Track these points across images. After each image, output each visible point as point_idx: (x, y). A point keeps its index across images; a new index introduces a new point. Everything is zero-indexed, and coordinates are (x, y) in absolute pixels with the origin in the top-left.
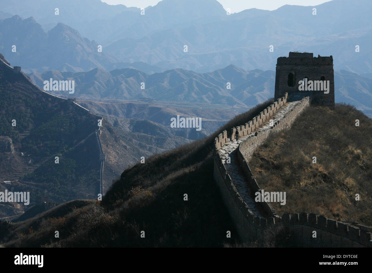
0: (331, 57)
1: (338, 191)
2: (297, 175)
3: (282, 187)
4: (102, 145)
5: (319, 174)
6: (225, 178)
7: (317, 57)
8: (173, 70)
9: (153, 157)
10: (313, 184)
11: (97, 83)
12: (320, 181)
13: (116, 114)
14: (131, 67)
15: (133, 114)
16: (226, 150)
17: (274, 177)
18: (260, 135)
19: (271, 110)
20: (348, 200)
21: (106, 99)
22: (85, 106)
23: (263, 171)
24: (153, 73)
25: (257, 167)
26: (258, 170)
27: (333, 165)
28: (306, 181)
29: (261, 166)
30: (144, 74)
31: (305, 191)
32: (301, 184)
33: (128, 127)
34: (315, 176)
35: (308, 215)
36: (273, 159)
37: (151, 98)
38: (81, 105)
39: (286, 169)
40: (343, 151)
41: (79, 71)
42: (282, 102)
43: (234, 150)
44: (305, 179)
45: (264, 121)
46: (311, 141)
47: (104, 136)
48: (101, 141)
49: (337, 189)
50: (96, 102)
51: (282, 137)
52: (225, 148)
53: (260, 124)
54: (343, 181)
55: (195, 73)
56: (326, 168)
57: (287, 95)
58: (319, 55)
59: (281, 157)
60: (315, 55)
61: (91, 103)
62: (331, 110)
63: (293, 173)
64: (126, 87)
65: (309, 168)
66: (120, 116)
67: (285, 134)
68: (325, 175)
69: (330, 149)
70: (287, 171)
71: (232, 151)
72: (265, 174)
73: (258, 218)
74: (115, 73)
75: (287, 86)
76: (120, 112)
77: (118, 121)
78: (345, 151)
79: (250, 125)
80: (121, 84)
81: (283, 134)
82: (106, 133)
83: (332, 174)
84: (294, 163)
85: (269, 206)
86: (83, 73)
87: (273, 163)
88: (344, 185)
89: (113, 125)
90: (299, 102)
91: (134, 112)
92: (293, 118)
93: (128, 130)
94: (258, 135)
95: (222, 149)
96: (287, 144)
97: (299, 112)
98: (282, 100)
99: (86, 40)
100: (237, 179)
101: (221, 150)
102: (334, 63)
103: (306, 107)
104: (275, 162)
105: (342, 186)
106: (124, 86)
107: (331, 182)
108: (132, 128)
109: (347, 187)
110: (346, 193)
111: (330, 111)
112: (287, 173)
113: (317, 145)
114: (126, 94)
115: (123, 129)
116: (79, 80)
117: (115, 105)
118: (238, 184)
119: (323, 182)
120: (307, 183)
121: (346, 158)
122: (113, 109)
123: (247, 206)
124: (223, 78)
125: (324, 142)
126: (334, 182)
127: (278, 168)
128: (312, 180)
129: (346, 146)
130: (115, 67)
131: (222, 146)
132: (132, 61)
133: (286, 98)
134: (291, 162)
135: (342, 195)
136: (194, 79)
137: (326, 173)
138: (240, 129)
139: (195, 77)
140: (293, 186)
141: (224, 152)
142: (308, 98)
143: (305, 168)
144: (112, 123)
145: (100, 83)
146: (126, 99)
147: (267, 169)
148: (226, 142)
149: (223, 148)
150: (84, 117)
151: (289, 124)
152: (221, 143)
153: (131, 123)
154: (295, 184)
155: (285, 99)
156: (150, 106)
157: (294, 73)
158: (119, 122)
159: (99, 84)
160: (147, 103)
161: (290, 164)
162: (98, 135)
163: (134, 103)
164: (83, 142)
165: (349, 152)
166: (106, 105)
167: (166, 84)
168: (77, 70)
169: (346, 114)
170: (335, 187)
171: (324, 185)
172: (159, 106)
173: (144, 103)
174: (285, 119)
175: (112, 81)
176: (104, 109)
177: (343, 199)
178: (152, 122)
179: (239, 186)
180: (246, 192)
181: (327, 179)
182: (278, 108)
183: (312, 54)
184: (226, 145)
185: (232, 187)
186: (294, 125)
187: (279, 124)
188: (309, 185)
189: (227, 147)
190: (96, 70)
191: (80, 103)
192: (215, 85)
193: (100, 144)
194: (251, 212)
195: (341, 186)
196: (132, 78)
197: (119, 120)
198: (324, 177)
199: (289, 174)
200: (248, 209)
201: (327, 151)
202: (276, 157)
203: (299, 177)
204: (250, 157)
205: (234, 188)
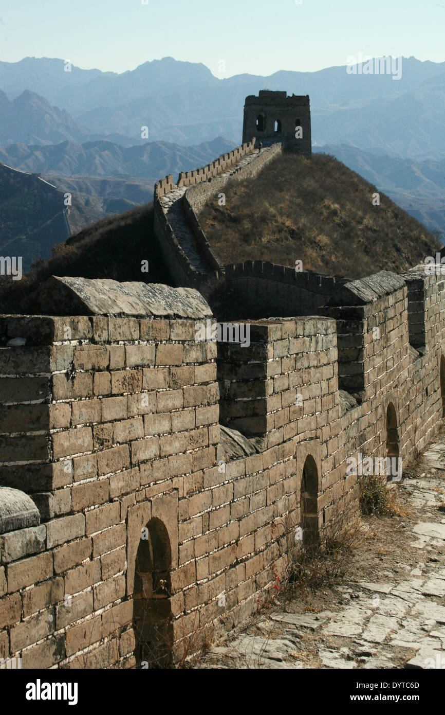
0: (308, 96)
1: (307, 249)
2: (259, 230)
3: (239, 243)
4: (70, 226)
5: (285, 229)
6: (166, 229)
7: (291, 95)
8: (154, 142)
9: (102, 221)
10: (277, 240)
11: (67, 157)
12: (287, 237)
13: (88, 192)
14: (107, 140)
15: (107, 192)
16: (170, 198)
17: (230, 231)
18: (215, 181)
19: (234, 155)
20: (319, 260)
21: (77, 175)
22: (53, 183)
23: (216, 223)
24: (131, 146)
25: (209, 219)
26: (210, 222)
27: (303, 221)
28: (269, 237)
29: (214, 219)
30: (121, 148)
31: (267, 248)
32: (263, 240)
33: (102, 207)
34: (280, 231)
35: (253, 263)
36: (230, 210)
37: (128, 174)
38: (49, 181)
39: (245, 222)
40: (318, 206)
41: (48, 144)
42: (248, 148)
43: (180, 197)
44: (268, 234)
45: (224, 169)
46: (281, 192)
47: (72, 216)
48: (69, 222)
49: (307, 247)
50: (65, 179)
51: (244, 187)
52: (170, 195)
53: (218, 172)
54: (315, 238)
55: (178, 146)
56: (296, 222)
57: (254, 140)
58: (293, 94)
59: (240, 208)
60: (289, 94)
61: (59, 180)
62: (307, 159)
63: (253, 227)
64: (100, 162)
65: (273, 222)
66: (93, 195)
67: (248, 183)
68: (293, 231)
69: (303, 203)
70: (247, 225)
71: (177, 199)
72: (218, 228)
73: (200, 274)
74: (87, 146)
75: (256, 130)
76: (93, 190)
77: (89, 200)
78: (320, 205)
79: (205, 172)
80: (95, 158)
81: (245, 183)
82: (75, 212)
83: (302, 230)
84: (256, 215)
85: (217, 262)
86: (51, 146)
87: (229, 215)
88: (315, 242)
89: (84, 204)
90: (269, 148)
91: (108, 190)
92: (260, 166)
93: (101, 210)
94: (212, 181)
95: (165, 196)
96: (249, 193)
97: (268, 159)
98: (248, 146)
99: (56, 109)
100: (181, 232)
101: (164, 198)
102: (311, 103)
103: (277, 155)
104: (232, 214)
105: (313, 244)
106: (97, 161)
107: (300, 238)
108: (105, 207)
109: (319, 245)
110: (317, 253)
111: (306, 161)
112: (246, 227)
113: (287, 197)
114: (100, 170)
115: (95, 209)
116: (48, 154)
117: (87, 182)
118: (182, 237)
119: (291, 239)
120: (270, 239)
121: (322, 213)
122: (84, 187)
123: (189, 261)
124: (211, 152)
125: (295, 194)
126: (303, 239)
127: (236, 220)
128: (277, 236)
129: (322, 199)
130: (88, 139)
131: (166, 193)
132: (107, 133)
133: (254, 143)
134: (252, 214)
135: (311, 254)
136: (177, 152)
137: (294, 228)
138: (191, 175)
139: (178, 150)
140: (253, 243)
141: (168, 200)
142: (280, 144)
143: (269, 222)
144: (82, 202)
145: (71, 157)
146: (100, 175)
147: (222, 221)
148: (171, 189)
149: (167, 196)
150: (50, 195)
151: (254, 173)
152: (165, 189)
153: (105, 202)
154: (255, 240)
155: (252, 144)
156: (127, 183)
157: (263, 115)
158: (91, 201)
159: (70, 159)
160: (124, 180)
161: (250, 216)
162: (66, 215)
163: (109, 180)
164: (49, 222)
165: (325, 206)
166: (77, 182)
167: (145, 158)
168: (46, 143)
169: (324, 164)
170: (305, 245)
171: (291, 241)
172: (137, 183)
173: (120, 180)
174: (249, 166)
175: (85, 155)
176: (75, 186)
177: (313, 259)
178: (128, 201)
179: (182, 239)
180: (192, 246)
181: (295, 235)
182: (243, 154)
183: (285, 93)
184: (171, 192)
185: (173, 239)
186: (261, 174)
187: (242, 170)
188: (273, 241)
189: (172, 194)
190: (66, 143)
191: (47, 179)
192: (201, 160)
193: (69, 226)
194: (192, 268)
195: (311, 244)
196: (107, 152)
197: (91, 198)
198: (292, 233)
199: (248, 228)
200: (189, 264)
201: (298, 205)
202: (233, 208)
203: (261, 232)
204: (201, 208)
205: (176, 241)
